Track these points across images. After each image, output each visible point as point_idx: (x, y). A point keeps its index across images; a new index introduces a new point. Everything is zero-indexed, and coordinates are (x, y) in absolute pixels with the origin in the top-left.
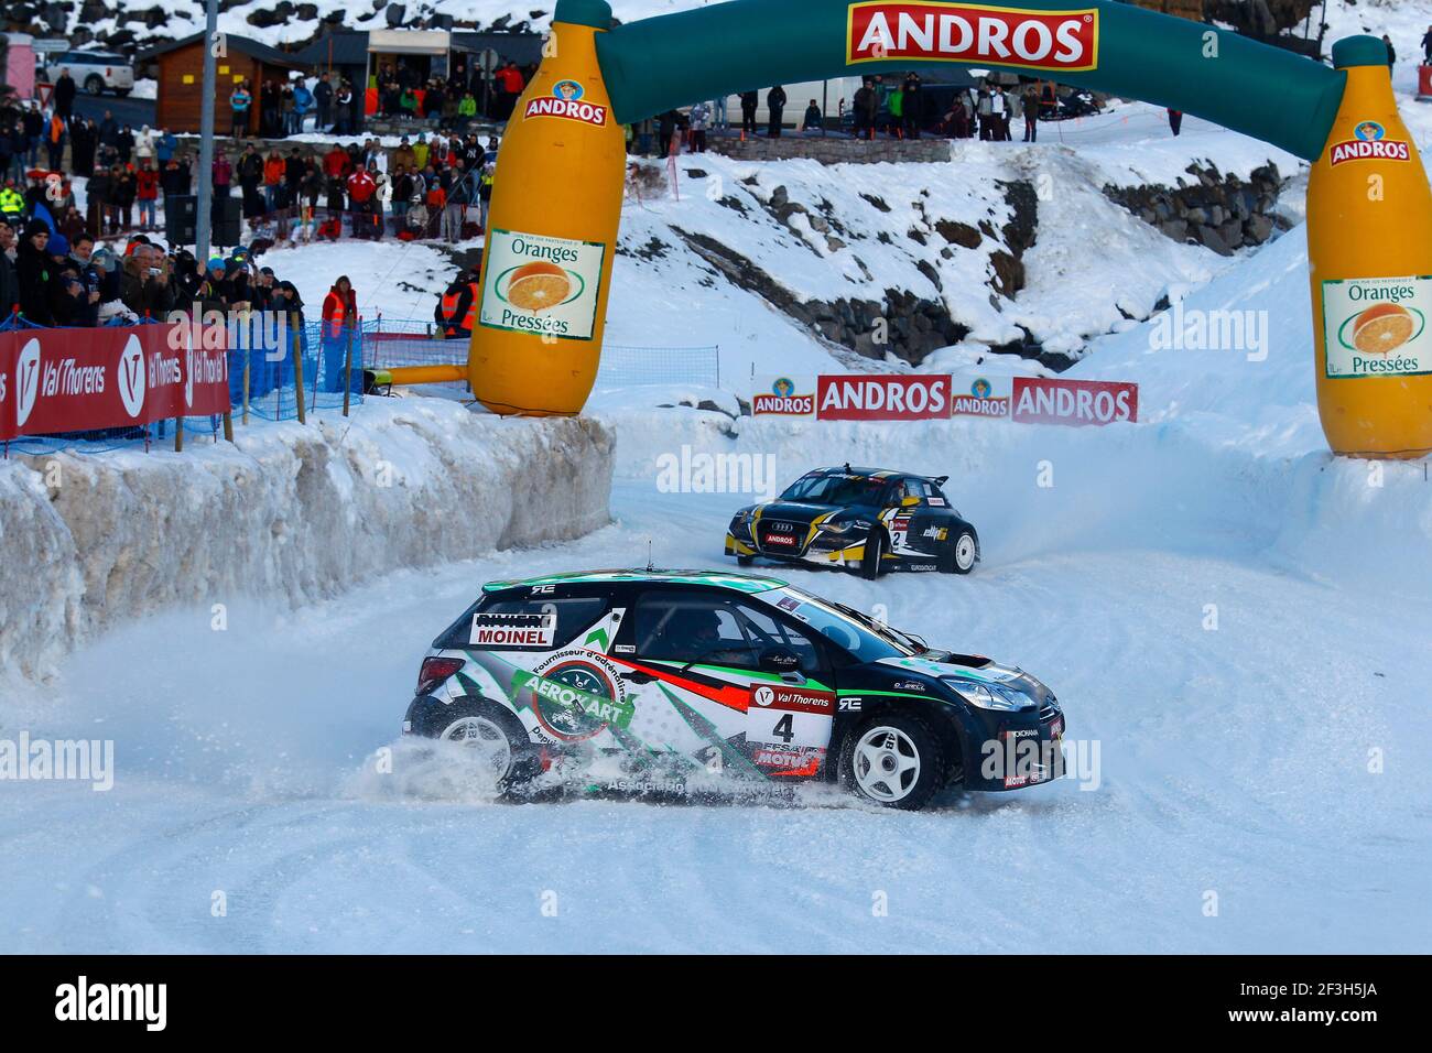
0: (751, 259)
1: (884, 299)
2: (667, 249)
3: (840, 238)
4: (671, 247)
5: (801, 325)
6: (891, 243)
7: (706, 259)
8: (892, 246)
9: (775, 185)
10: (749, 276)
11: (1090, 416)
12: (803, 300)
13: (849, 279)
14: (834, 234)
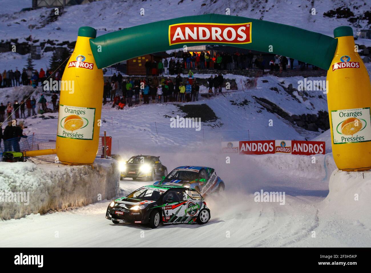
0: (277, 105)
1: (318, 114)
2: (249, 103)
3: (307, 97)
4: (250, 102)
5: (288, 122)
6: (322, 98)
7: (261, 105)
8: (322, 99)
9: (289, 84)
10: (274, 109)
11: (313, 152)
12: (291, 114)
13: (307, 109)
14: (305, 96)
